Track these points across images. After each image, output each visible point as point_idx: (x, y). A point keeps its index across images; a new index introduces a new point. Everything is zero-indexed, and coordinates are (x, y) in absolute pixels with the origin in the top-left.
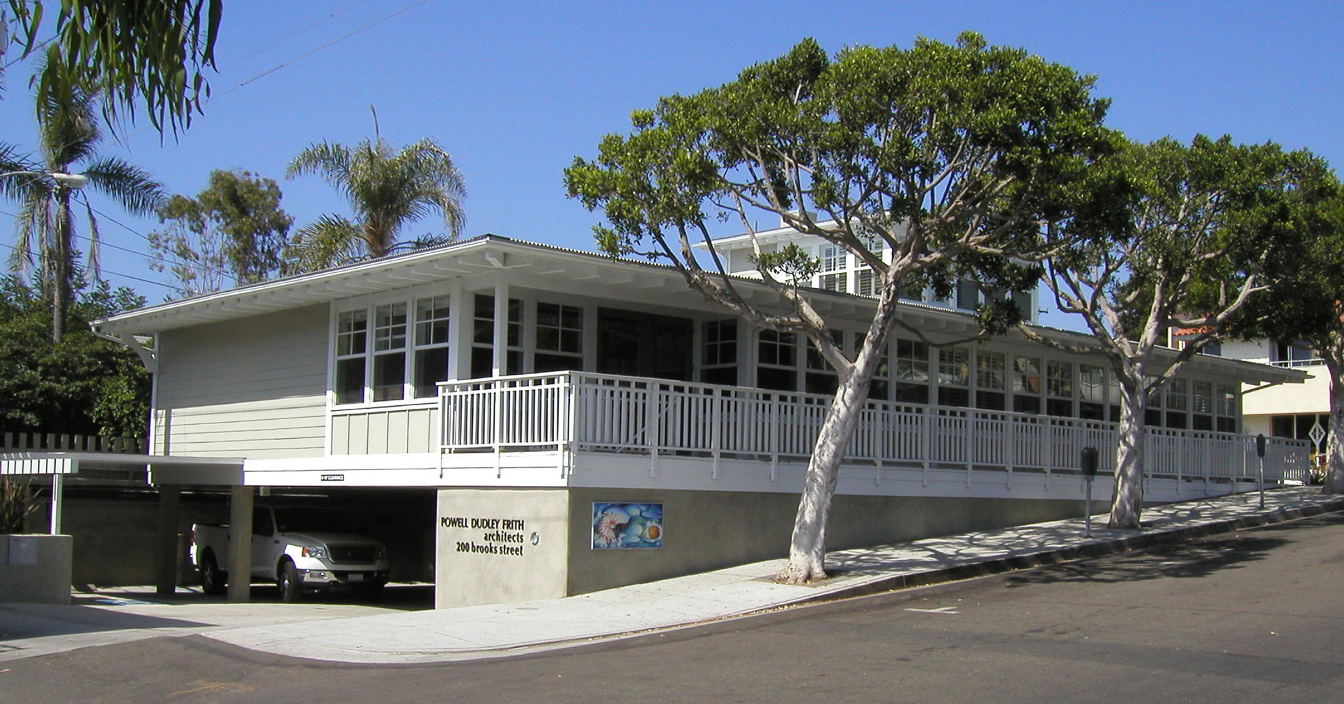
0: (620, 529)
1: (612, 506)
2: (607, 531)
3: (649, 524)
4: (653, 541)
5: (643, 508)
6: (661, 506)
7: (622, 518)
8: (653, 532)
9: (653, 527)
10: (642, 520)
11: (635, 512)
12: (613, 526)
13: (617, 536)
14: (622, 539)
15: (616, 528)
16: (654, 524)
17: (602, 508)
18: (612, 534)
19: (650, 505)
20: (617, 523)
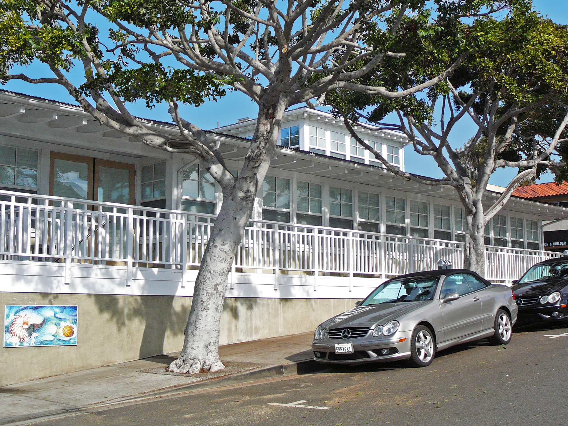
0: (33, 329)
1: (26, 308)
2: (20, 330)
3: (63, 324)
4: (68, 338)
5: (57, 310)
6: (75, 308)
7: (35, 318)
8: (67, 331)
9: (68, 326)
10: (56, 321)
11: (48, 313)
12: (26, 327)
13: (30, 335)
14: (36, 337)
15: (30, 328)
16: (69, 323)
17: (15, 310)
18: (25, 334)
19: (65, 308)
20: (30, 323)
